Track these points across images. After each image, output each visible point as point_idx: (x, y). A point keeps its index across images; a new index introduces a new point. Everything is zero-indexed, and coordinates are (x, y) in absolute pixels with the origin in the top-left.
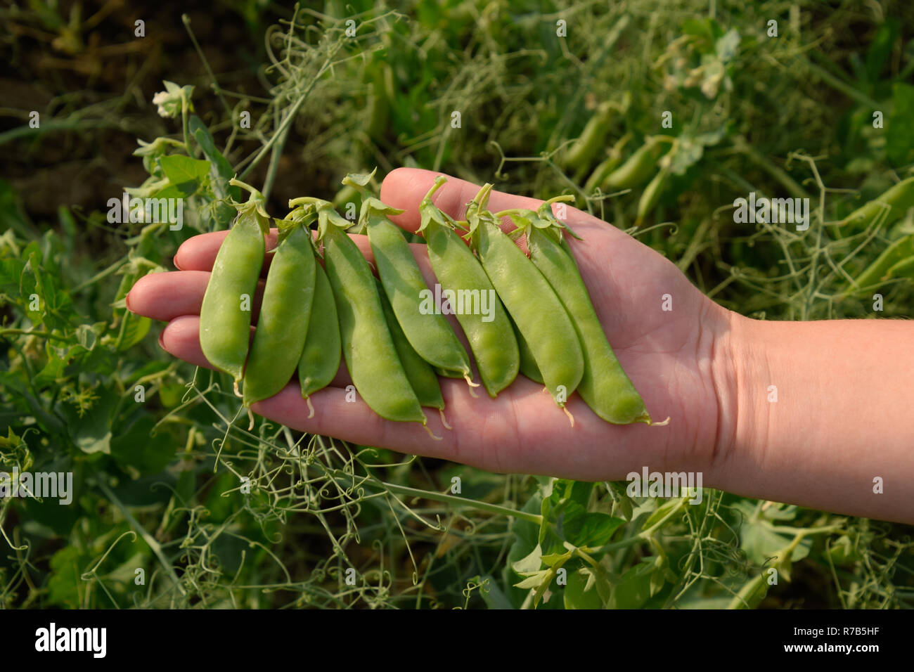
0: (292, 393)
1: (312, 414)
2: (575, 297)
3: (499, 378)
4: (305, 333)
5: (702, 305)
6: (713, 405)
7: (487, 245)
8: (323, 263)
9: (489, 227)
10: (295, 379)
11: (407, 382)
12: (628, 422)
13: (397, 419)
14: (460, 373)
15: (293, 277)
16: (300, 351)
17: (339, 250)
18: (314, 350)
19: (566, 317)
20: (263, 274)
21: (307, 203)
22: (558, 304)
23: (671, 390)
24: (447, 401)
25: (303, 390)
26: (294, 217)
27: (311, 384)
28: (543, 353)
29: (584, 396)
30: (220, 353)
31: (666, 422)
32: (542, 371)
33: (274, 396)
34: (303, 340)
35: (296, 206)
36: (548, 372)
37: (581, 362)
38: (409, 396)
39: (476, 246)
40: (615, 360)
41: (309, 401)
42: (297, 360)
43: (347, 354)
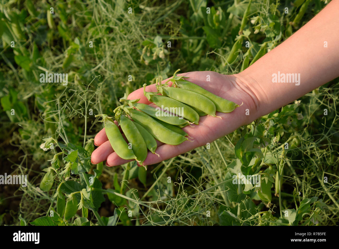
0: (150, 154)
1: (159, 156)
2: (199, 90)
3: (196, 119)
4: (143, 138)
5: (226, 77)
6: (248, 96)
7: (168, 92)
8: (133, 120)
9: (165, 88)
10: (149, 151)
11: (176, 133)
12: (234, 109)
13: (180, 143)
14: (187, 123)
15: (129, 127)
16: (145, 143)
17: (135, 114)
18: (148, 141)
19: (201, 95)
20: (122, 132)
21: (119, 109)
22: (197, 94)
23: (237, 98)
24: (187, 133)
25: (152, 152)
26: (118, 114)
27: (153, 149)
28: (202, 107)
29: (219, 110)
30: (127, 156)
31: (242, 104)
32: (205, 112)
33: (147, 157)
34: (143, 140)
35: (116, 111)
36: (207, 111)
37: (213, 103)
38: (179, 136)
39: (165, 94)
40: (220, 98)
41: (156, 153)
42: (146, 146)
43: (155, 137)
